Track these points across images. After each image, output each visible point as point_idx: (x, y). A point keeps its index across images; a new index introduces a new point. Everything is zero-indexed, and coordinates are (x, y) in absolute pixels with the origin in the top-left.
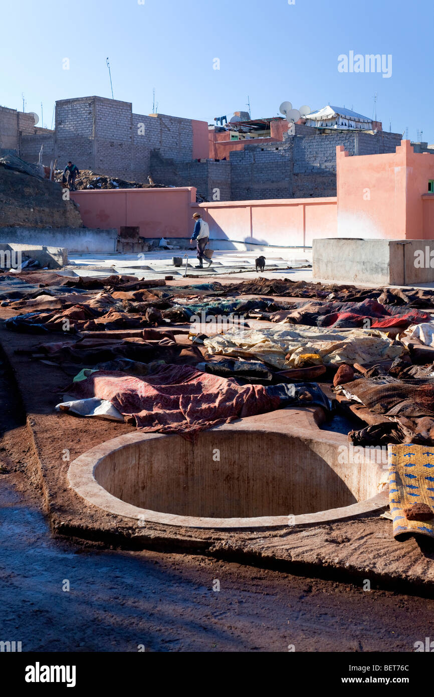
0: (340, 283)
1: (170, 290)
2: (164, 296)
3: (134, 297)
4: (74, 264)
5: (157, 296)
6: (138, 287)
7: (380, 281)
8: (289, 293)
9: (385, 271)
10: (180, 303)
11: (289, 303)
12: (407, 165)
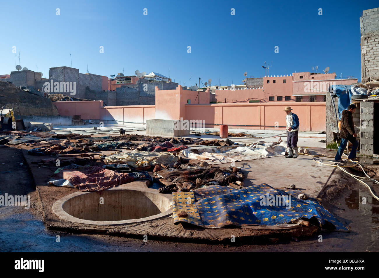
0: (156, 136)
1: (93, 139)
2: (90, 141)
3: (78, 142)
4: (55, 130)
5: (88, 141)
6: (80, 138)
7: (170, 135)
8: (137, 140)
9: (172, 132)
10: (96, 144)
11: (137, 143)
12: (180, 94)
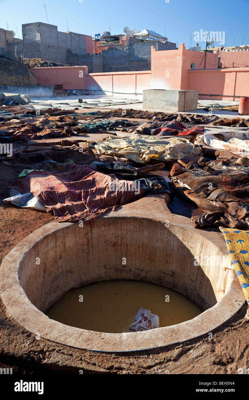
0: (157, 111)
1: (77, 115)
2: (74, 118)
3: (59, 119)
4: (34, 102)
5: (71, 118)
6: (61, 114)
7: (173, 110)
8: (134, 116)
9: (176, 105)
10: (82, 123)
11: (134, 122)
12: (183, 56)
